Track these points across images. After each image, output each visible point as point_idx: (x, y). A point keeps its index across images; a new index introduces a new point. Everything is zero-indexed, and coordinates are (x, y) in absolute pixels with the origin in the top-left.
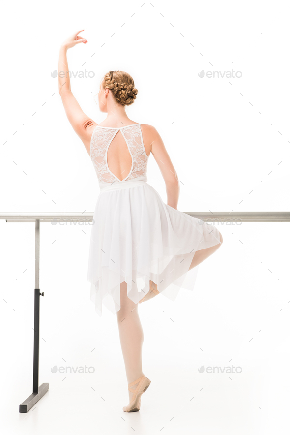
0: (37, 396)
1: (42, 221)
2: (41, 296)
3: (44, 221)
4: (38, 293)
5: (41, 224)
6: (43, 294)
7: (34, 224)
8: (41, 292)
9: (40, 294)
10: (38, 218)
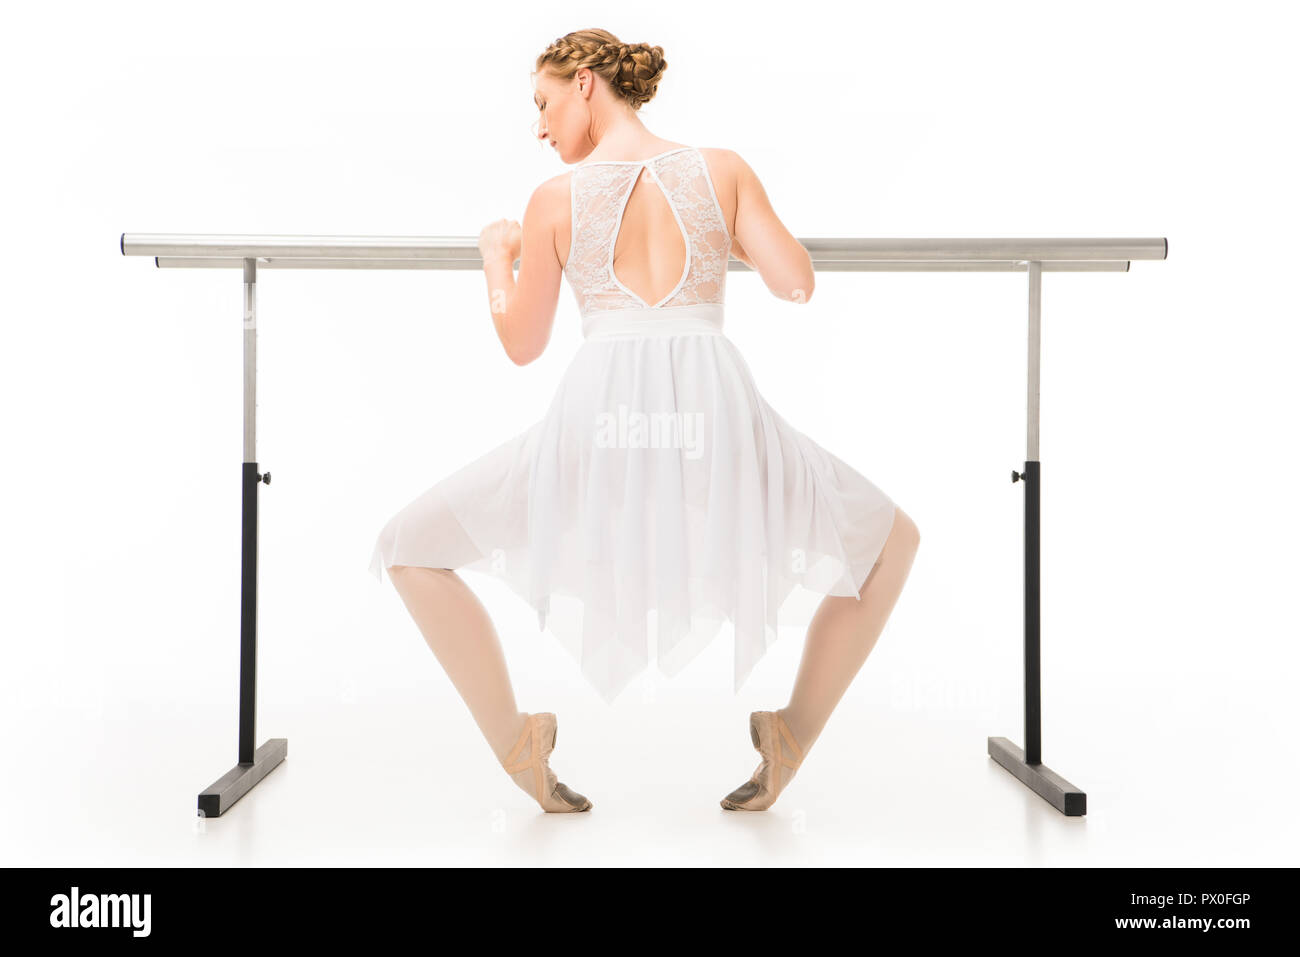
0: (249, 771)
1: (264, 266)
2: (261, 485)
3: (271, 262)
4: (252, 477)
5: (260, 272)
6: (267, 479)
7: (238, 274)
8: (262, 471)
9: (258, 478)
10: (249, 253)
